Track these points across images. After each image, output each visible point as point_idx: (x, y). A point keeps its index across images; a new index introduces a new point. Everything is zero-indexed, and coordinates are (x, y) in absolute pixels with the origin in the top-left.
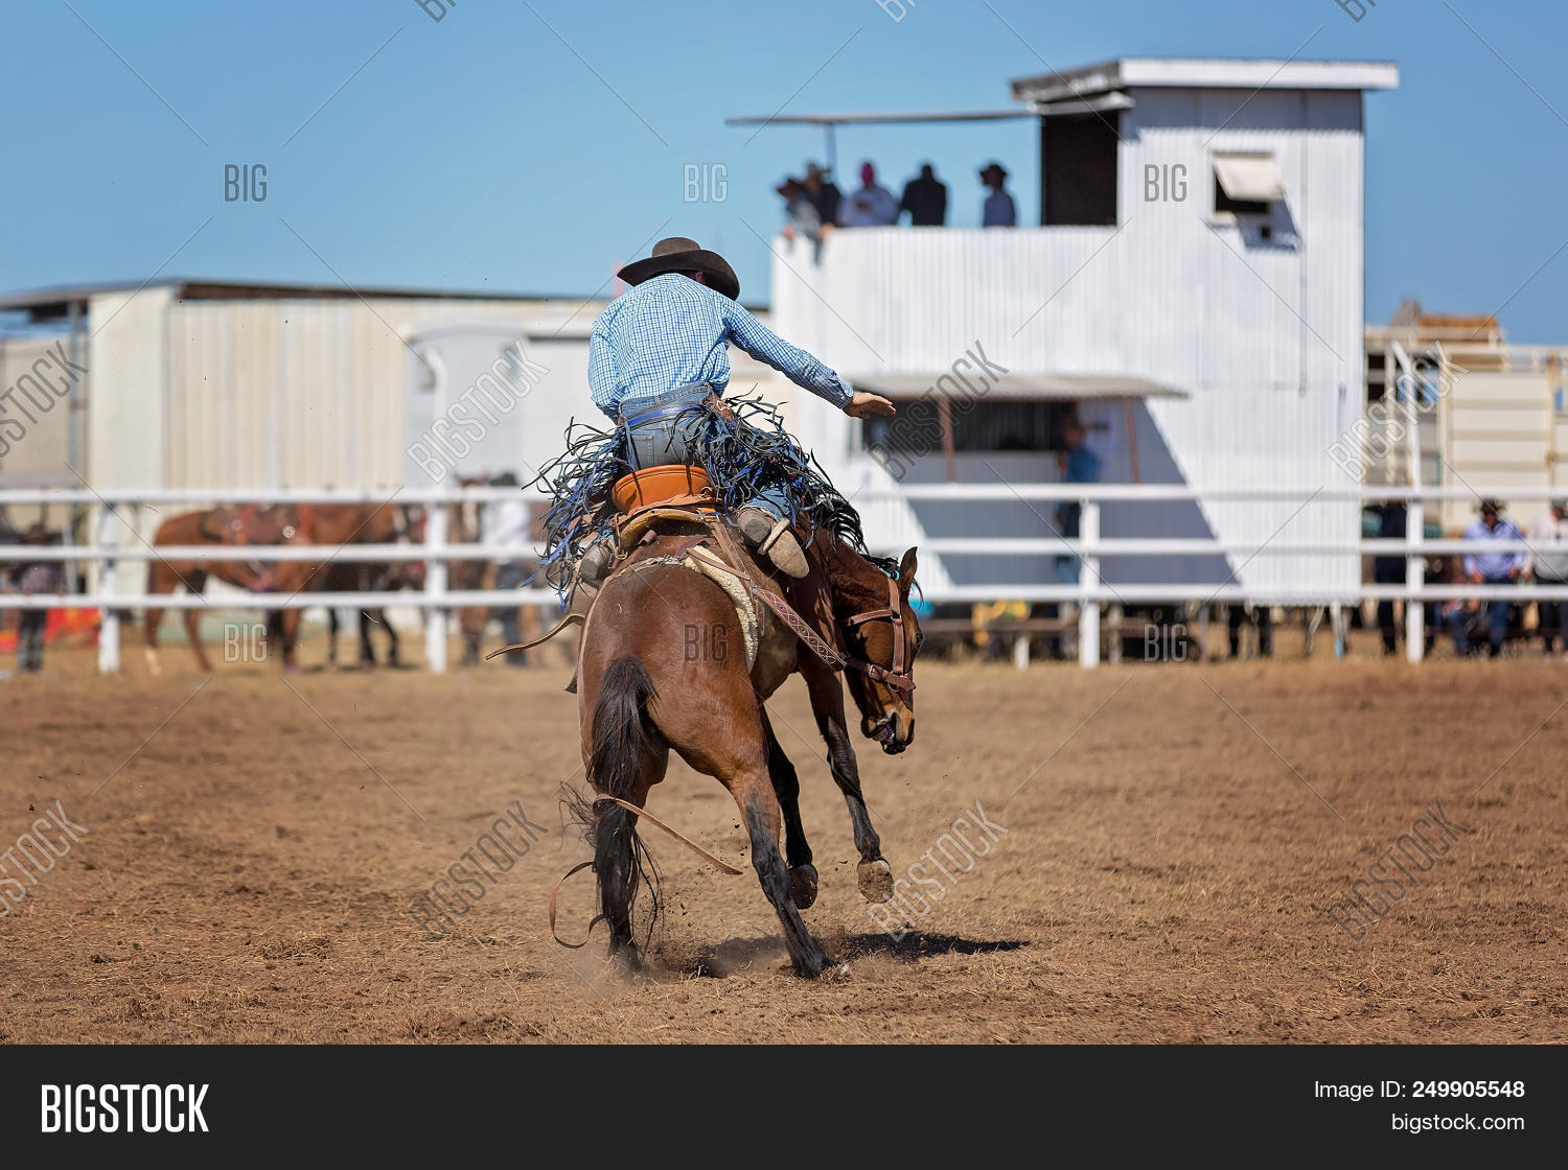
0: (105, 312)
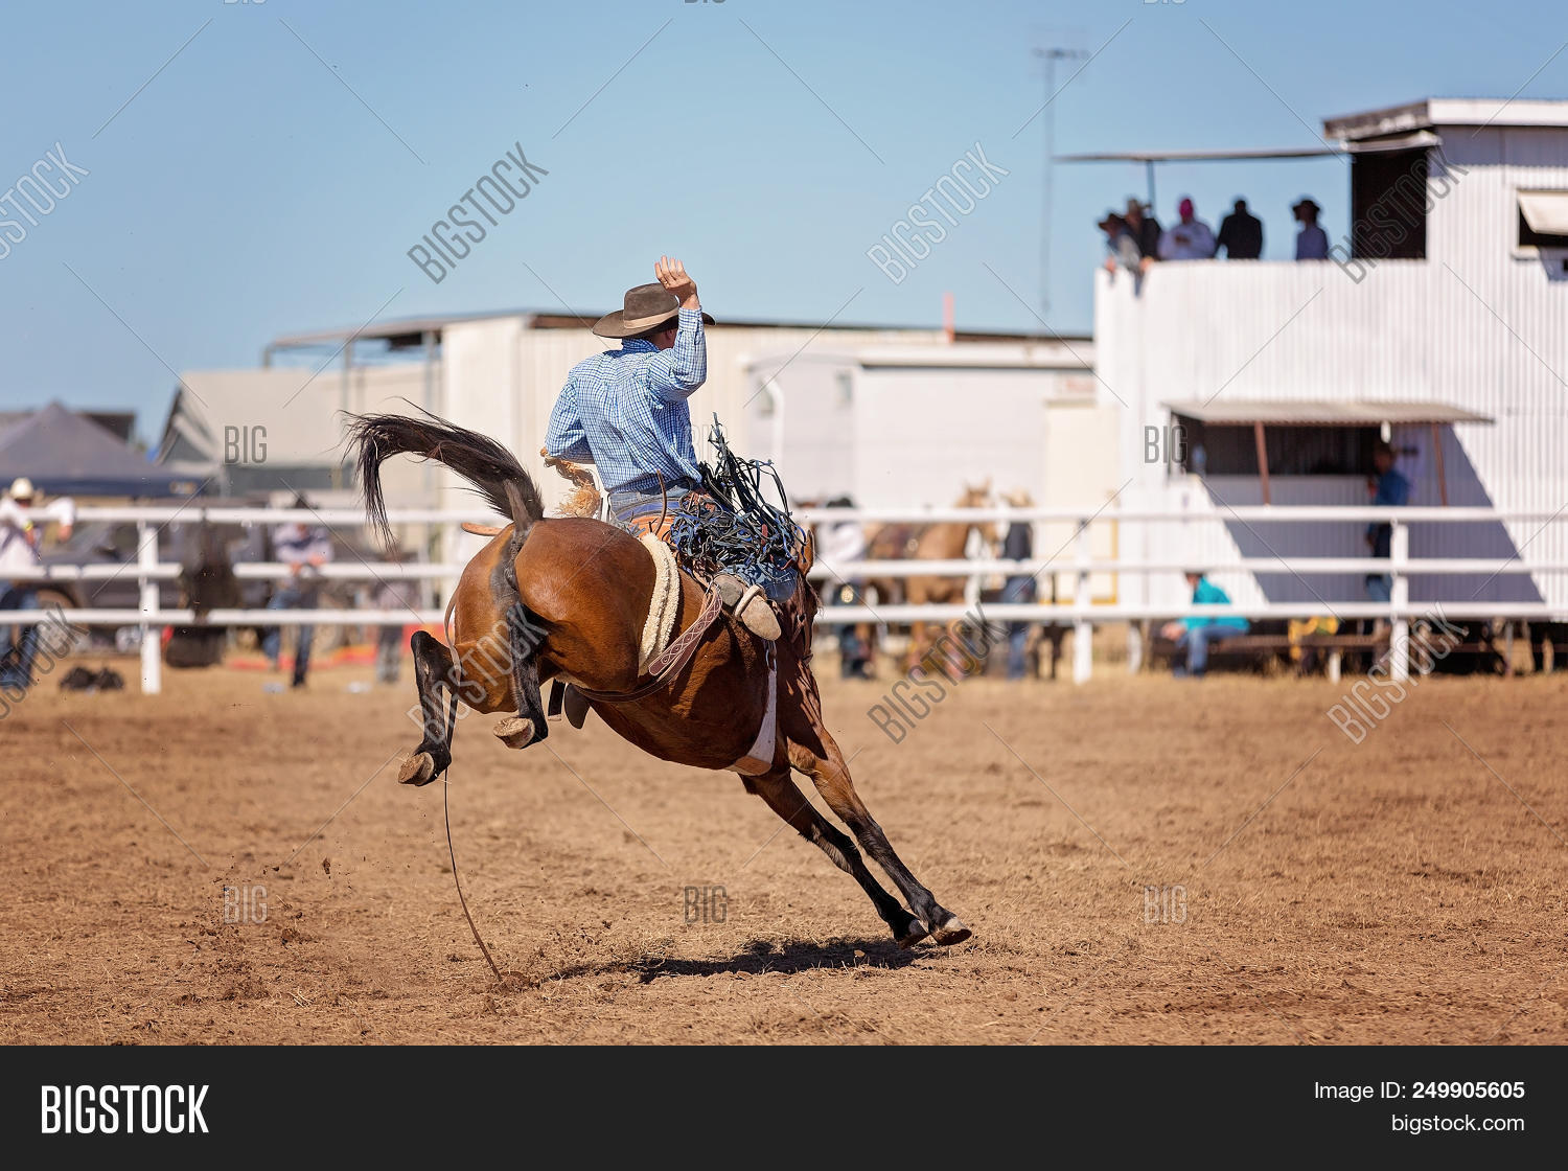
0: (458, 341)
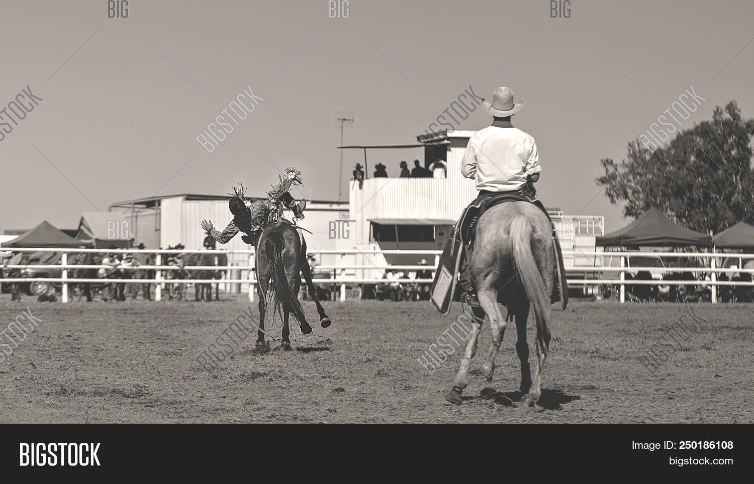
0: (165, 203)
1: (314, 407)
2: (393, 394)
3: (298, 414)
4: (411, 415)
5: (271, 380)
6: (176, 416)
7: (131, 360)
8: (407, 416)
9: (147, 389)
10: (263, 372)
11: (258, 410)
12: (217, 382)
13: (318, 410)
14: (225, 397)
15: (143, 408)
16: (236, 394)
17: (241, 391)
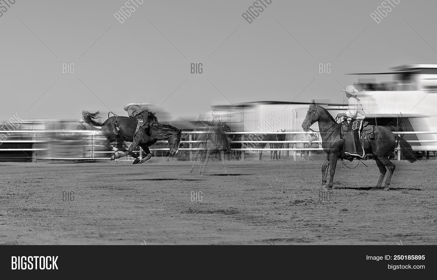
1: (330, 219)
2: (375, 212)
3: (322, 224)
4: (385, 224)
5: (306, 204)
6: (253, 224)
7: (228, 193)
8: (383, 225)
9: (237, 209)
10: (301, 200)
11: (299, 221)
12: (276, 206)
13: (333, 221)
14: (280, 214)
15: (235, 220)
16: (286, 213)
17: (289, 210)
